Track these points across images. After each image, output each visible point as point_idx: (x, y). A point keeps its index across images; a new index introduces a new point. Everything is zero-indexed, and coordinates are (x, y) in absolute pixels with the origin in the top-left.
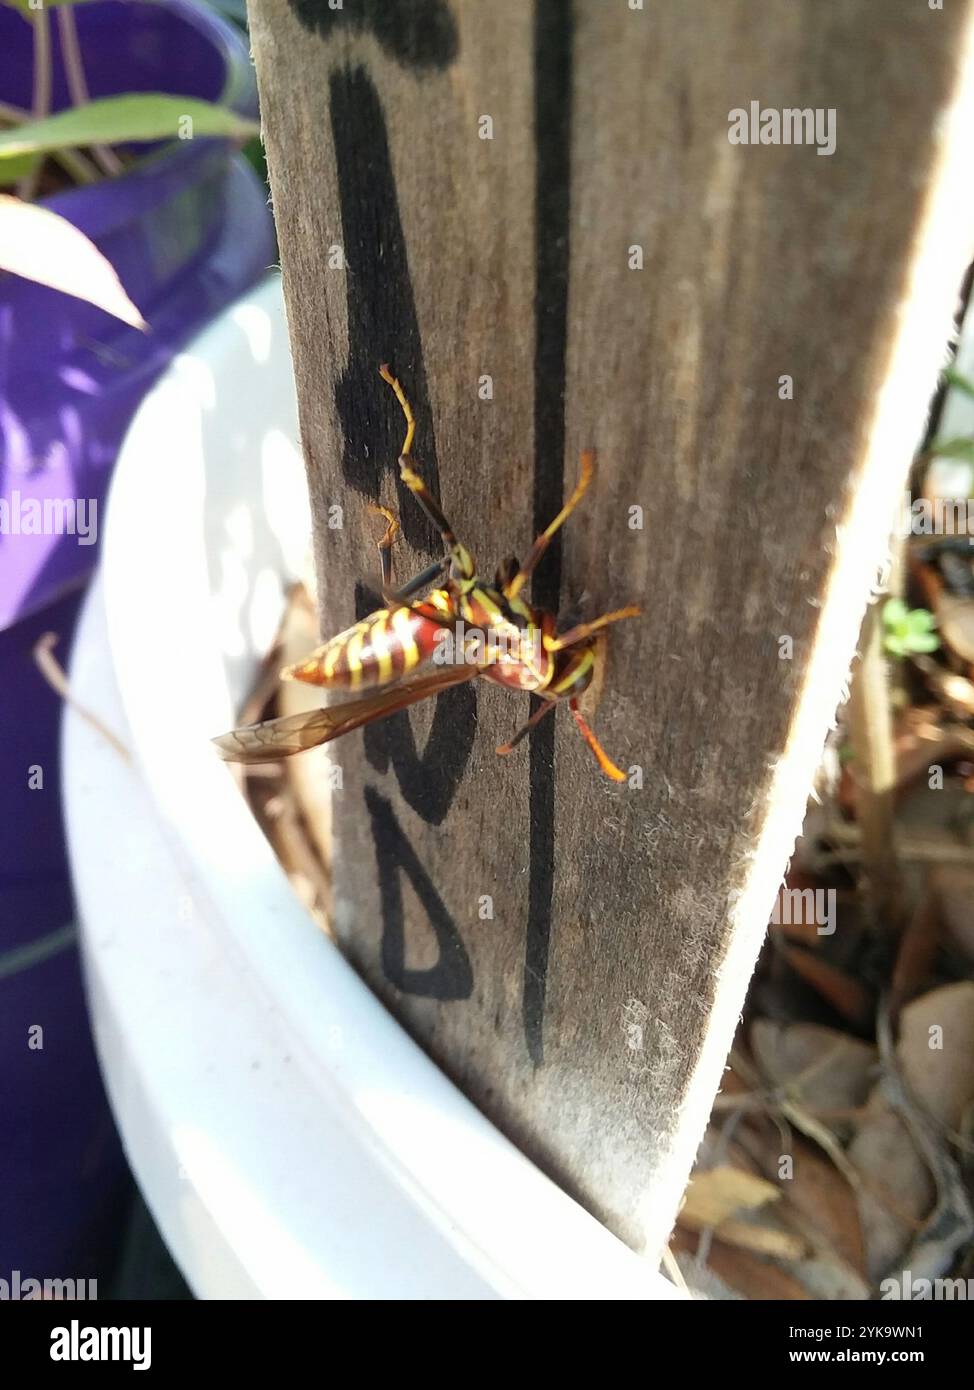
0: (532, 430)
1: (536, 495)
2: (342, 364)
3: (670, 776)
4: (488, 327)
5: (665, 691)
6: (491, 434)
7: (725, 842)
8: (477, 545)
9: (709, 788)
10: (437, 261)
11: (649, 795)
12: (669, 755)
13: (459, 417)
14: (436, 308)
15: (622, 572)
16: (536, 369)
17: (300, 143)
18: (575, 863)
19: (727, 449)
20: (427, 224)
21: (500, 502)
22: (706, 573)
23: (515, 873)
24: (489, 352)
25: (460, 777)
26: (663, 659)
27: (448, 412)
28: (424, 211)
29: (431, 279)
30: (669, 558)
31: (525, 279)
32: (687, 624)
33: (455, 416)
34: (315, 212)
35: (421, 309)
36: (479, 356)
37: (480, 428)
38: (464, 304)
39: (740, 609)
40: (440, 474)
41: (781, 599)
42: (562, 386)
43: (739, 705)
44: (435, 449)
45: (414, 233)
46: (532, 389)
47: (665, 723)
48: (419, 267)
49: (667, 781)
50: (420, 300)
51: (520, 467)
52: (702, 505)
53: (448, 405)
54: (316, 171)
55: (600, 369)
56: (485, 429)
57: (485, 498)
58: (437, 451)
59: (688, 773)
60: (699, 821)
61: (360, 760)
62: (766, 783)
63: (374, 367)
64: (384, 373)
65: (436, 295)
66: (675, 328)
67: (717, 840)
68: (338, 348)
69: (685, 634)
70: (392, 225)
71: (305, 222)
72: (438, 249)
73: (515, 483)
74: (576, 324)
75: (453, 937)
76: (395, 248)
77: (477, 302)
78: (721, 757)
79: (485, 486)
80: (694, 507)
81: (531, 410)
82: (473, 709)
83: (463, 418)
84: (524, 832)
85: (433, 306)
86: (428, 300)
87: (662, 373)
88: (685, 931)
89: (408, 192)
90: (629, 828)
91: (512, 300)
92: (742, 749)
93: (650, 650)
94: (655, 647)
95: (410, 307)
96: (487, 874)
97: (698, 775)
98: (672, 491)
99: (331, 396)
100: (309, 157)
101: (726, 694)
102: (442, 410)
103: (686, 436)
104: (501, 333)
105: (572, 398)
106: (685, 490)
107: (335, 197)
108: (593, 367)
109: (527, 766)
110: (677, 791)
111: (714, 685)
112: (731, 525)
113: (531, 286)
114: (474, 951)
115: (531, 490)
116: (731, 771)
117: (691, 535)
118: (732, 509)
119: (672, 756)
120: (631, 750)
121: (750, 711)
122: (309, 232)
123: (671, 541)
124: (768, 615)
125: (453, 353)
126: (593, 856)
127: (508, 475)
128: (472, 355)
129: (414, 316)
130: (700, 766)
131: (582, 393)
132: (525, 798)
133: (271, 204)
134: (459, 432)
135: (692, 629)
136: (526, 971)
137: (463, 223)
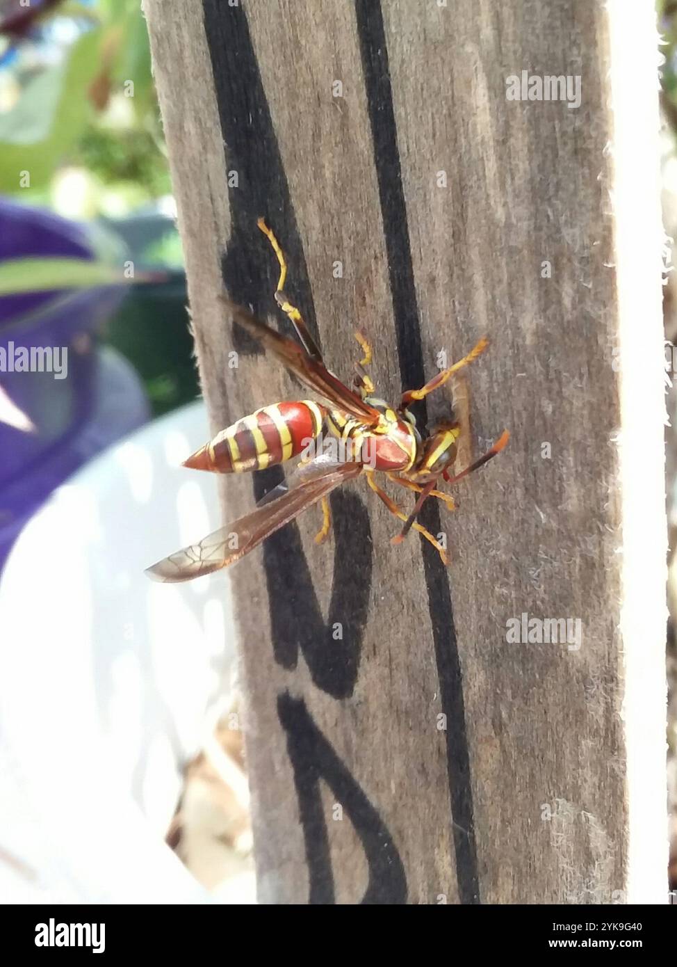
0: (381, 219)
1: (392, 278)
2: (226, 236)
3: (539, 503)
4: (336, 145)
5: (519, 413)
6: (350, 238)
7: (597, 551)
8: (351, 351)
9: (573, 501)
10: (294, 108)
11: (527, 536)
12: (536, 481)
13: (324, 235)
14: (296, 147)
15: (467, 315)
16: (377, 162)
17: (183, 60)
18: (478, 658)
19: (522, 165)
20: (283, 81)
21: (364, 298)
22: (528, 282)
23: (428, 707)
24: (340, 166)
25: (365, 622)
26: (513, 384)
27: (315, 235)
28: (280, 73)
29: (290, 125)
30: (500, 281)
31: (358, 92)
32: (524, 338)
33: (320, 236)
34: (196, 111)
35: (284, 154)
36: (334, 174)
37: (342, 237)
38: (317, 135)
39: (559, 302)
40: (314, 297)
41: (586, 275)
42: (398, 168)
43: (578, 397)
44: (307, 275)
45: (273, 92)
46: (376, 184)
47: (526, 450)
48: (279, 118)
49: (538, 510)
50: (284, 146)
51: (376, 258)
52: (514, 221)
53: (314, 229)
54: (196, 78)
55: (423, 140)
56: (345, 236)
57: (352, 302)
58: (309, 276)
59: (552, 490)
60: (571, 539)
61: (270, 668)
62: (615, 466)
63: (253, 224)
64: (261, 225)
65: (296, 136)
66: (468, 83)
67: (591, 552)
68: (222, 224)
69: (524, 346)
70: (257, 94)
71: (190, 126)
72: (293, 96)
73: (374, 273)
74: (399, 111)
75: (380, 834)
76: (260, 111)
77: (326, 126)
78: (575, 458)
79: (352, 289)
80: (508, 226)
81: (378, 201)
82: (368, 531)
83: (327, 235)
84: (429, 650)
85: (294, 146)
86: (290, 144)
87: (466, 124)
88: (585, 678)
89: (267, 62)
90: (518, 586)
91: (351, 114)
92: (590, 441)
93: (501, 378)
94: (505, 374)
95: (277, 156)
96: (403, 724)
97: (561, 487)
98: (491, 221)
99: (218, 272)
100: (190, 70)
101: (566, 392)
102: (309, 236)
103: (491, 167)
104: (347, 143)
105: (406, 175)
106: (500, 214)
107: (212, 92)
108: (417, 141)
109: (422, 569)
110: (549, 516)
111: (556, 386)
112: (538, 228)
113: (364, 97)
114: (402, 839)
115: (387, 274)
116: (585, 468)
117: (512, 251)
118: (535, 215)
119: (538, 481)
120: (504, 494)
121: (587, 397)
122: (193, 131)
123: (498, 266)
124: (581, 294)
125: (313, 181)
126: (493, 638)
127: (368, 269)
128: (328, 174)
129: (280, 162)
130: (561, 479)
131: (413, 167)
132: (425, 608)
133: (161, 123)
134: (325, 248)
135: (529, 340)
136: (454, 828)
137: (309, 67)
